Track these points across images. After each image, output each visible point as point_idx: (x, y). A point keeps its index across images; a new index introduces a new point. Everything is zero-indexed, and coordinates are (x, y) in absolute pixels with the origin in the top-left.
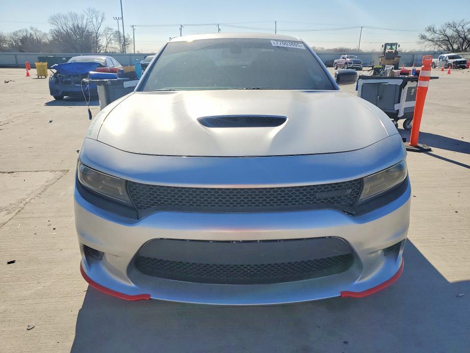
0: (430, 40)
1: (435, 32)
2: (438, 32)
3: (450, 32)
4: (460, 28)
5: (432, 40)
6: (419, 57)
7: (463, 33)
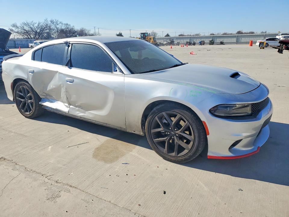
0: (16, 32)
1: (17, 27)
2: (20, 28)
3: (27, 28)
4: (32, 26)
5: (18, 32)
6: (19, 42)
7: (34, 29)
